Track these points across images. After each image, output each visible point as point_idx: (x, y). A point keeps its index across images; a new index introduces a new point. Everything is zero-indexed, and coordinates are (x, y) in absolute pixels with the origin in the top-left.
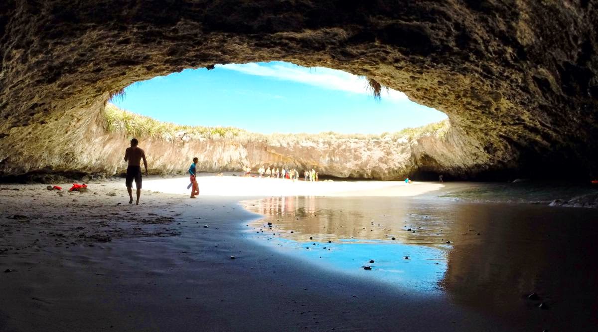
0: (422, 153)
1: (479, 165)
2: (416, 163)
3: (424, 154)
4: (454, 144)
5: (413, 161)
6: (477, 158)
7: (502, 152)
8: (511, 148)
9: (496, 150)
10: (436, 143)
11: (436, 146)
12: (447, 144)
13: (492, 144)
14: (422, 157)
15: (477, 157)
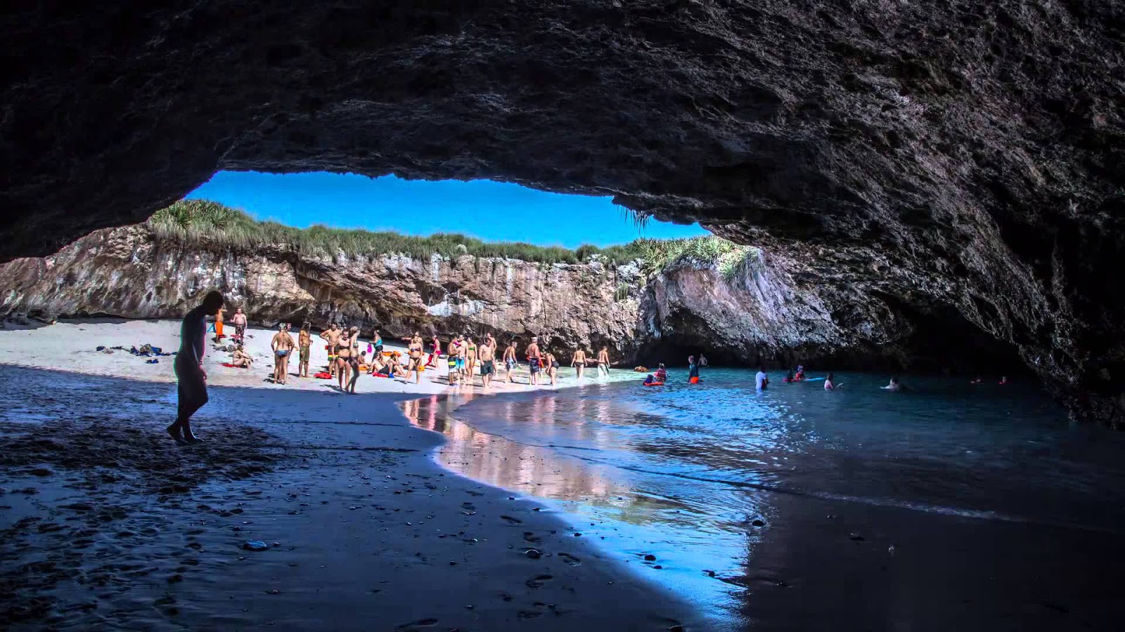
0: (674, 305)
1: (814, 343)
2: (658, 324)
3: (679, 307)
4: (758, 293)
5: (651, 321)
6: (810, 331)
7: (872, 325)
8: (896, 318)
9: (859, 320)
10: (711, 284)
11: (712, 293)
12: (741, 293)
13: (852, 307)
14: (674, 313)
15: (810, 327)
